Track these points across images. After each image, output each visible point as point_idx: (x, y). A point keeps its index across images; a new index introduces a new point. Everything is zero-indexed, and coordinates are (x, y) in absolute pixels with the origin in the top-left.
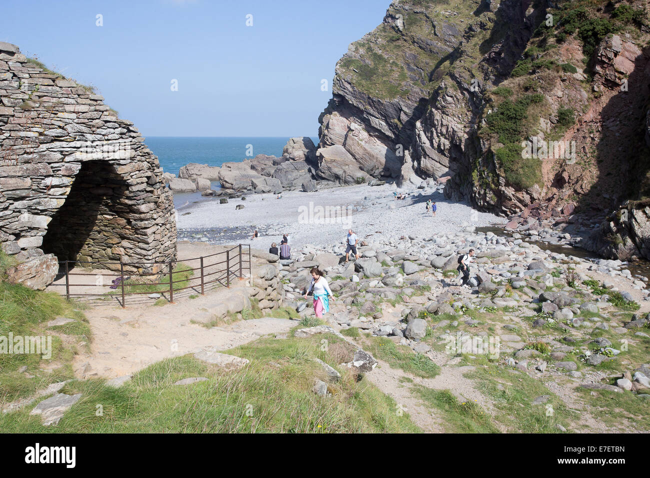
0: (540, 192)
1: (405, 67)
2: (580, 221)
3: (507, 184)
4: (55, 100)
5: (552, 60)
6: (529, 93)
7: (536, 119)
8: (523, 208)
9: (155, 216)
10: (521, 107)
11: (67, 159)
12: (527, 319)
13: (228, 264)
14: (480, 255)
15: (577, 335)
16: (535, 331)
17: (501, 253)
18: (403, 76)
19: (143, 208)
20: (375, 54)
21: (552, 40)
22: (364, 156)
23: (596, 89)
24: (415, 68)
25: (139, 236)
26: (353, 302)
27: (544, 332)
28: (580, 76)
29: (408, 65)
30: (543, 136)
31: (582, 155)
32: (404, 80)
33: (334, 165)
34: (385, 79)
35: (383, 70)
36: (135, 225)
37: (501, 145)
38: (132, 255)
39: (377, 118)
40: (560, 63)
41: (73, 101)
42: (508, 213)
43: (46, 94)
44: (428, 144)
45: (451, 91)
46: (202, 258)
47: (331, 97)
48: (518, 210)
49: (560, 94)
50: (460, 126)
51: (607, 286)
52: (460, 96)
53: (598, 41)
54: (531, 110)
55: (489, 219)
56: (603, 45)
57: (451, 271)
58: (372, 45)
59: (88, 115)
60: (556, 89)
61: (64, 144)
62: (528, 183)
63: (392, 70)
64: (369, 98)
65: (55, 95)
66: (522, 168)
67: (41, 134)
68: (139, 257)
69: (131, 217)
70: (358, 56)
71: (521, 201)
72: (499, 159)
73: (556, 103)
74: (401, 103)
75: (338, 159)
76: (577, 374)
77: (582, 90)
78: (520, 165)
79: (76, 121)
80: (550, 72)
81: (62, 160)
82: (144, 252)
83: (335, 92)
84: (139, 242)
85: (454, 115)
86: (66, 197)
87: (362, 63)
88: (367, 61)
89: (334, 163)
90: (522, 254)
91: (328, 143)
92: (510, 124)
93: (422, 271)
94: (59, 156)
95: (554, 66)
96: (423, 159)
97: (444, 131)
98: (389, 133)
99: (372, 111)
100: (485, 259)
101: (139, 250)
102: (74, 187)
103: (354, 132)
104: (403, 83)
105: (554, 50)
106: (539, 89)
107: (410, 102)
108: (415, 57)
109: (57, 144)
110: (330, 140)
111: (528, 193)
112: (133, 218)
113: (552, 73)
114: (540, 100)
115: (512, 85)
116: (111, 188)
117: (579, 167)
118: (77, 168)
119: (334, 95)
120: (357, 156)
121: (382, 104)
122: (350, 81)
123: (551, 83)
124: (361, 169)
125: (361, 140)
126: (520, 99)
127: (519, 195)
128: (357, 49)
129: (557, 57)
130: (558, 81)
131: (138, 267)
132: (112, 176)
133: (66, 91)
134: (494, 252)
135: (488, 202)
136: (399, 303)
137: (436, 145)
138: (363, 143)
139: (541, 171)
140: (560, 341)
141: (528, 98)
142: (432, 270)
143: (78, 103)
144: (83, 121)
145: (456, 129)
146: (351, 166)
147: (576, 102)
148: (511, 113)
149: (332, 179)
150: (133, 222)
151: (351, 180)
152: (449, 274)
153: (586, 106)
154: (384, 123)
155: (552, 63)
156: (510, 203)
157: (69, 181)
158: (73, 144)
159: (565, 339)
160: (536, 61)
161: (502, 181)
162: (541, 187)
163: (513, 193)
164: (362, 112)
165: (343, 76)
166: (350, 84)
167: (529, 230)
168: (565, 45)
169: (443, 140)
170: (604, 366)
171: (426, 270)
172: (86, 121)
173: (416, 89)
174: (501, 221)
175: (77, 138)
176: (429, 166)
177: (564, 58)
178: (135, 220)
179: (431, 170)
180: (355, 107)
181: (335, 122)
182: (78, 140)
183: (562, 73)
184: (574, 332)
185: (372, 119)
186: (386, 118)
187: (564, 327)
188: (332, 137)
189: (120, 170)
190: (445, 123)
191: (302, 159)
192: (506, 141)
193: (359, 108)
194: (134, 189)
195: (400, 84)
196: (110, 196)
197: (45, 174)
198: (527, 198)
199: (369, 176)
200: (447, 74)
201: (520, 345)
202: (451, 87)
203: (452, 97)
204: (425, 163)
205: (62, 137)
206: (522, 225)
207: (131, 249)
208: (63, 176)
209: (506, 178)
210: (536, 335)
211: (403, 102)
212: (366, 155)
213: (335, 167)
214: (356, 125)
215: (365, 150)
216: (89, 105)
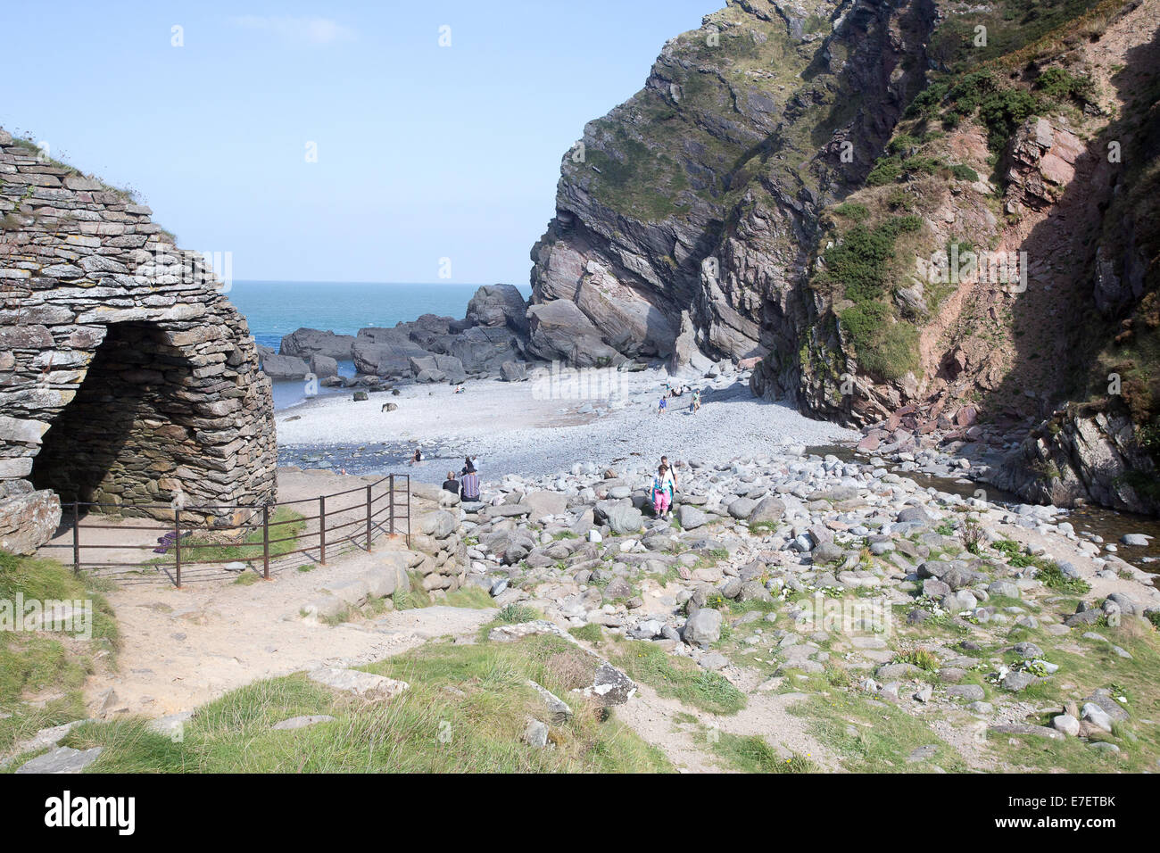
0: (917, 385)
1: (683, 165)
2: (986, 437)
3: (861, 372)
4: (62, 213)
5: (936, 158)
6: (898, 215)
7: (909, 260)
8: (888, 414)
9: (239, 423)
10: (885, 239)
11: (82, 318)
12: (897, 608)
13: (369, 510)
14: (814, 496)
15: (983, 637)
16: (911, 630)
17: (851, 493)
18: (679, 182)
19: (218, 407)
20: (631, 143)
21: (935, 125)
22: (610, 319)
23: (1011, 209)
24: (701, 167)
25: (209, 458)
26: (591, 579)
27: (927, 633)
28: (983, 186)
29: (689, 161)
30: (922, 289)
31: (989, 323)
32: (680, 187)
33: (557, 335)
34: (647, 185)
35: (646, 169)
36: (202, 438)
37: (850, 304)
38: (196, 492)
39: (634, 253)
40: (950, 164)
41: (95, 216)
42: (863, 422)
43: (46, 202)
44: (722, 299)
45: (762, 208)
46: (322, 499)
47: (554, 215)
48: (879, 417)
49: (950, 216)
50: (777, 269)
51: (1033, 550)
52: (778, 216)
53: (1013, 128)
54: (900, 244)
55: (828, 432)
56: (1021, 134)
57: (763, 524)
58: (626, 126)
59: (122, 241)
60: (943, 208)
61: (77, 292)
62: (896, 370)
63: (660, 171)
64: (620, 218)
65: (63, 204)
66: (886, 343)
67: (35, 273)
68: (209, 495)
69: (196, 423)
70: (601, 145)
71: (883, 401)
72: (846, 327)
73: (944, 232)
74: (676, 227)
75: (564, 323)
76: (984, 707)
77: (987, 211)
78: (882, 339)
79: (99, 251)
80: (933, 178)
81: (73, 320)
82: (217, 487)
83: (561, 206)
84: (209, 469)
85: (767, 250)
86: (78, 386)
87: (608, 156)
88: (617, 154)
89: (557, 332)
90: (887, 494)
91: (547, 295)
92: (865, 268)
93: (712, 523)
94: (67, 313)
95: (939, 169)
96: (713, 325)
97: (751, 277)
98: (654, 280)
99: (624, 241)
100: (822, 503)
101: (208, 483)
102: (93, 368)
103: (592, 277)
104: (680, 193)
105: (939, 141)
106: (914, 208)
107: (691, 227)
108: (701, 149)
109: (64, 291)
110: (550, 291)
111: (896, 388)
112: (199, 425)
113: (934, 180)
114: (917, 227)
115: (868, 200)
116: (159, 371)
117: (983, 343)
118: (99, 335)
119: (559, 211)
120: (598, 320)
121: (643, 229)
122: (586, 188)
123: (935, 197)
124: (605, 341)
125: (606, 292)
126: (882, 225)
127: (882, 391)
128: (599, 133)
129: (944, 154)
130: (947, 194)
131: (205, 515)
132: (163, 349)
133: (84, 196)
134: (838, 490)
135: (827, 403)
136: (672, 580)
137: (736, 302)
138: (609, 297)
139: (918, 349)
140: (954, 648)
141: (894, 222)
142: (729, 522)
143: (104, 220)
144: (112, 250)
145: (771, 274)
146: (587, 336)
147: (977, 232)
148: (867, 248)
149: (555, 360)
150: (200, 433)
151: (588, 361)
152: (760, 528)
153: (994, 239)
154: (645, 263)
155: (935, 163)
156: (866, 405)
157: (84, 358)
158: (93, 292)
159: (963, 645)
160: (909, 160)
161: (852, 365)
162: (920, 377)
163: (871, 387)
164: (607, 242)
165: (574, 178)
166: (586, 192)
167: (898, 451)
168: (957, 134)
169: (748, 292)
170: (1030, 693)
171: (720, 522)
172: (118, 251)
173: (702, 204)
174: (850, 435)
175: (102, 281)
176: (724, 337)
177: (957, 156)
178: (203, 429)
179: (728, 344)
180: (596, 233)
181: (561, 259)
182: (102, 286)
183: (952, 181)
184: (978, 632)
185: (625, 254)
186: (649, 253)
187: (962, 623)
188: (554, 284)
189: (178, 340)
190: (752, 262)
191: (502, 324)
192: (859, 297)
193: (602, 236)
194: (203, 373)
195: (675, 195)
196: (158, 385)
197: (41, 346)
198: (894, 396)
199: (618, 354)
200: (756, 180)
201: (886, 656)
202: (763, 202)
203: (764, 218)
204: (717, 332)
205: (73, 278)
206: (887, 443)
207: (194, 481)
208: (74, 348)
209: (858, 360)
210: (913, 638)
211: (680, 225)
212: (613, 317)
213: (559, 338)
214: (597, 264)
215: (612, 308)
216: (125, 223)
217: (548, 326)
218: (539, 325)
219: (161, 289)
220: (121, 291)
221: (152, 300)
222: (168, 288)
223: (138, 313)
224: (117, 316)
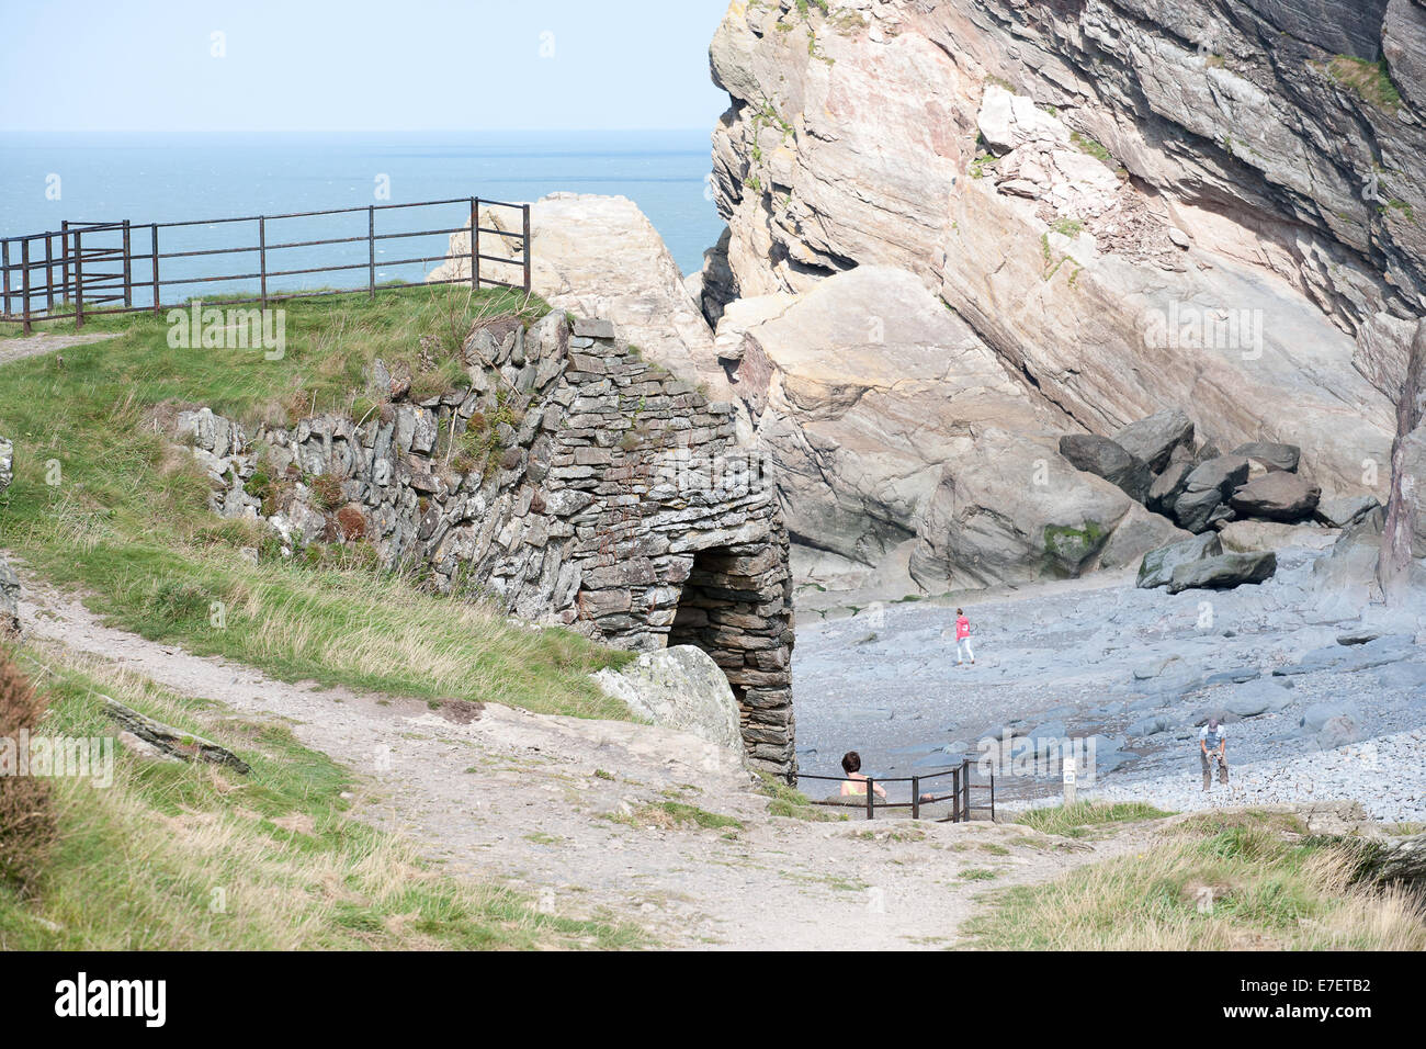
4: (663, 424)
11: (675, 547)
22: (1095, 354)
25: (760, 726)
33: (856, 433)
36: (756, 698)
41: (685, 422)
43: (653, 414)
59: (708, 449)
61: (673, 516)
65: (664, 414)
67: (643, 497)
69: (745, 679)
75: (886, 378)
81: (669, 550)
86: (668, 629)
89: (856, 416)
91: (798, 250)
94: (664, 541)
98: (1293, 170)
102: (681, 605)
103: (1006, 163)
109: (665, 516)
110: (813, 231)
112: (750, 681)
116: (703, 608)
118: (688, 563)
120: (1040, 358)
124: (1075, 456)
125: (1070, 230)
132: (723, 580)
133: (679, 401)
138: (1083, 250)
143: (694, 426)
146: (992, 432)
149: (847, 543)
150: (751, 693)
151: (1011, 548)
154: (1248, 91)
157: (674, 594)
158: (686, 515)
175: (692, 501)
178: (755, 687)
182: (691, 506)
185: (1153, 53)
188: (827, 197)
189: (750, 568)
194: (771, 610)
196: (697, 628)
197: (649, 581)
199: (1138, 513)
205: (671, 500)
208: (671, 583)
212: (1105, 342)
213: (866, 444)
214: (1024, 105)
215: (1101, 303)
216: (710, 426)
217: (816, 391)
218: (775, 391)
219: (735, 504)
220: (706, 511)
221: (727, 520)
222: (740, 502)
223: (717, 537)
224: (703, 542)
